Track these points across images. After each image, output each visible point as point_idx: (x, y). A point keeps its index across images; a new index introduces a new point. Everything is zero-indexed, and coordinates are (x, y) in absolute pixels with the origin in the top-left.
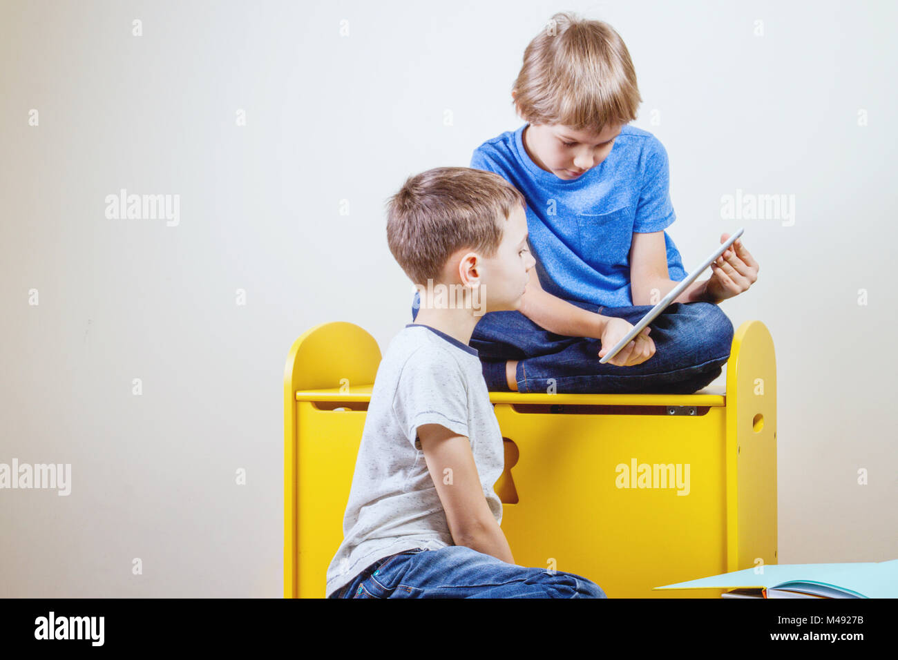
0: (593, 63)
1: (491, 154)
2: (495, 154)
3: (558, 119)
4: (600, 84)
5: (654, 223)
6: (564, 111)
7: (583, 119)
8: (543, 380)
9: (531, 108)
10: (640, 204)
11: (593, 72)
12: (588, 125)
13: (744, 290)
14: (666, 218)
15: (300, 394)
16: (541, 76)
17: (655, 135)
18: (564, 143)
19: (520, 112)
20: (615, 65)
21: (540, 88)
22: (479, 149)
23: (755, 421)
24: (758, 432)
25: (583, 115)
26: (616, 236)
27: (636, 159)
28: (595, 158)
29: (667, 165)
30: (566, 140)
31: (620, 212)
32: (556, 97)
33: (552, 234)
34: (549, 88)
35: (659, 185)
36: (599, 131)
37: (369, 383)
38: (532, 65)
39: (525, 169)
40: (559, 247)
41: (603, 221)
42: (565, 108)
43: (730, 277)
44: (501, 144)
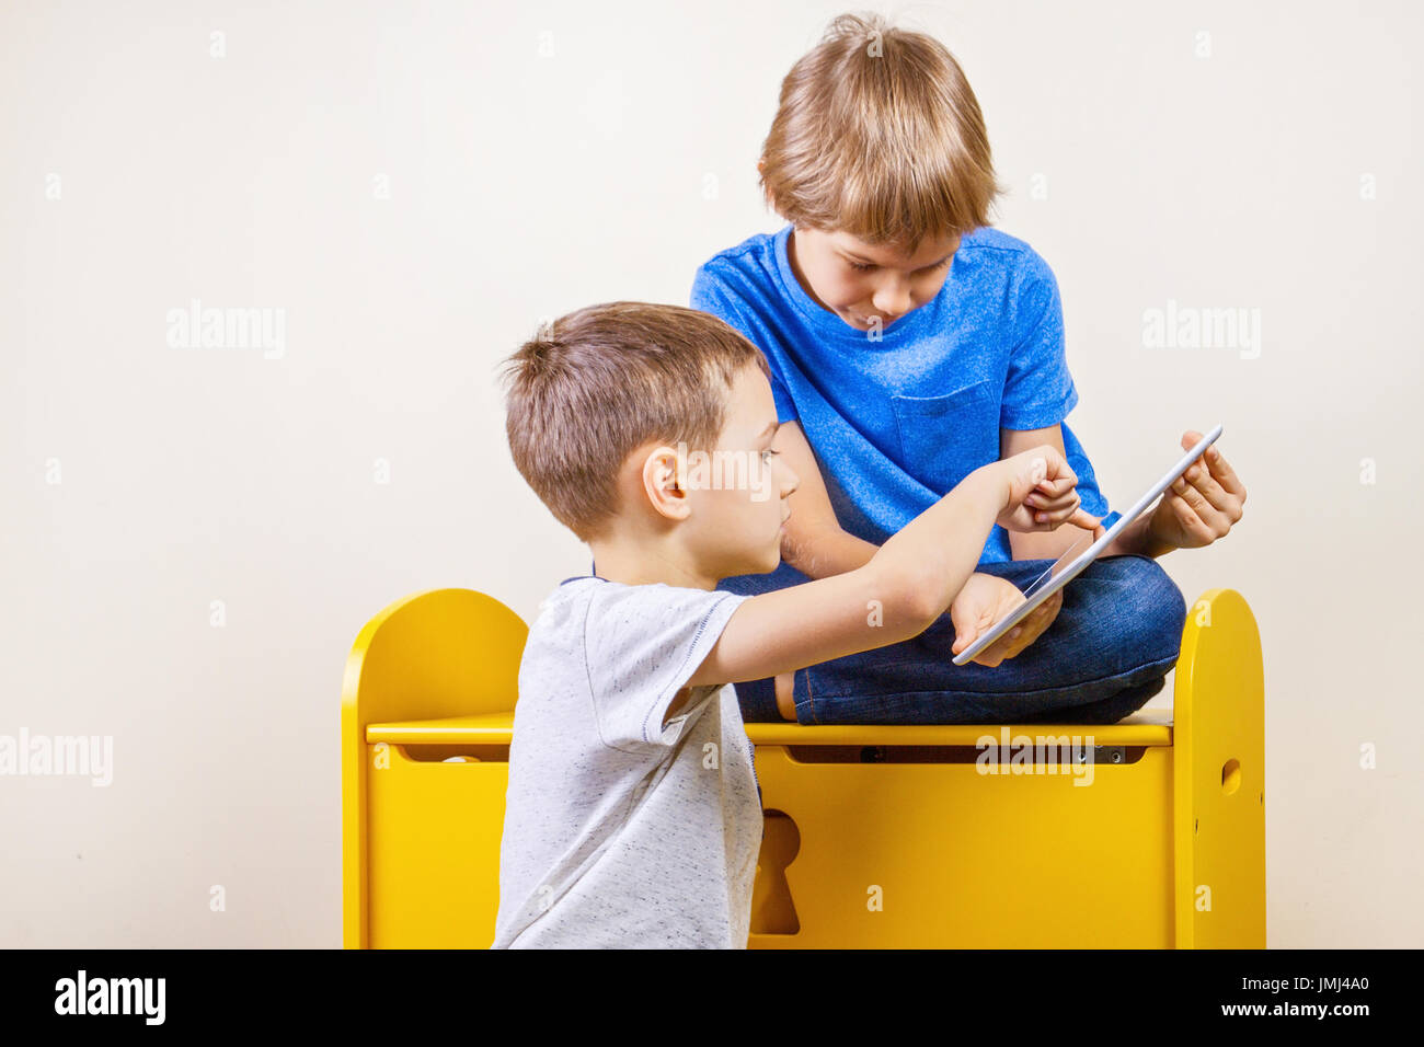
0: (901, 116)
1: (728, 277)
2: (737, 278)
3: (838, 221)
4: (913, 159)
5: (1041, 412)
6: (847, 207)
7: (882, 223)
8: (843, 699)
9: (790, 197)
10: (1012, 378)
11: (899, 134)
12: (893, 234)
13: (1221, 535)
14: (1063, 402)
15: (373, 730)
16: (806, 136)
17: (1032, 246)
18: (853, 265)
19: (773, 202)
20: (943, 120)
21: (803, 160)
22: (707, 267)
23: (1226, 773)
24: (1231, 793)
25: (882, 216)
26: (966, 435)
27: (999, 292)
28: (913, 295)
29: (1057, 302)
30: (857, 261)
31: (972, 391)
32: (832, 179)
33: (851, 429)
34: (820, 160)
35: (1045, 341)
36: (913, 247)
37: (505, 707)
38: (793, 113)
39: (794, 309)
40: (865, 452)
41: (940, 409)
42: (848, 202)
43: (1197, 512)
44: (748, 259)
